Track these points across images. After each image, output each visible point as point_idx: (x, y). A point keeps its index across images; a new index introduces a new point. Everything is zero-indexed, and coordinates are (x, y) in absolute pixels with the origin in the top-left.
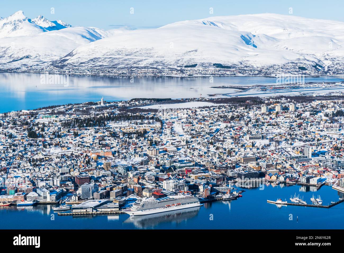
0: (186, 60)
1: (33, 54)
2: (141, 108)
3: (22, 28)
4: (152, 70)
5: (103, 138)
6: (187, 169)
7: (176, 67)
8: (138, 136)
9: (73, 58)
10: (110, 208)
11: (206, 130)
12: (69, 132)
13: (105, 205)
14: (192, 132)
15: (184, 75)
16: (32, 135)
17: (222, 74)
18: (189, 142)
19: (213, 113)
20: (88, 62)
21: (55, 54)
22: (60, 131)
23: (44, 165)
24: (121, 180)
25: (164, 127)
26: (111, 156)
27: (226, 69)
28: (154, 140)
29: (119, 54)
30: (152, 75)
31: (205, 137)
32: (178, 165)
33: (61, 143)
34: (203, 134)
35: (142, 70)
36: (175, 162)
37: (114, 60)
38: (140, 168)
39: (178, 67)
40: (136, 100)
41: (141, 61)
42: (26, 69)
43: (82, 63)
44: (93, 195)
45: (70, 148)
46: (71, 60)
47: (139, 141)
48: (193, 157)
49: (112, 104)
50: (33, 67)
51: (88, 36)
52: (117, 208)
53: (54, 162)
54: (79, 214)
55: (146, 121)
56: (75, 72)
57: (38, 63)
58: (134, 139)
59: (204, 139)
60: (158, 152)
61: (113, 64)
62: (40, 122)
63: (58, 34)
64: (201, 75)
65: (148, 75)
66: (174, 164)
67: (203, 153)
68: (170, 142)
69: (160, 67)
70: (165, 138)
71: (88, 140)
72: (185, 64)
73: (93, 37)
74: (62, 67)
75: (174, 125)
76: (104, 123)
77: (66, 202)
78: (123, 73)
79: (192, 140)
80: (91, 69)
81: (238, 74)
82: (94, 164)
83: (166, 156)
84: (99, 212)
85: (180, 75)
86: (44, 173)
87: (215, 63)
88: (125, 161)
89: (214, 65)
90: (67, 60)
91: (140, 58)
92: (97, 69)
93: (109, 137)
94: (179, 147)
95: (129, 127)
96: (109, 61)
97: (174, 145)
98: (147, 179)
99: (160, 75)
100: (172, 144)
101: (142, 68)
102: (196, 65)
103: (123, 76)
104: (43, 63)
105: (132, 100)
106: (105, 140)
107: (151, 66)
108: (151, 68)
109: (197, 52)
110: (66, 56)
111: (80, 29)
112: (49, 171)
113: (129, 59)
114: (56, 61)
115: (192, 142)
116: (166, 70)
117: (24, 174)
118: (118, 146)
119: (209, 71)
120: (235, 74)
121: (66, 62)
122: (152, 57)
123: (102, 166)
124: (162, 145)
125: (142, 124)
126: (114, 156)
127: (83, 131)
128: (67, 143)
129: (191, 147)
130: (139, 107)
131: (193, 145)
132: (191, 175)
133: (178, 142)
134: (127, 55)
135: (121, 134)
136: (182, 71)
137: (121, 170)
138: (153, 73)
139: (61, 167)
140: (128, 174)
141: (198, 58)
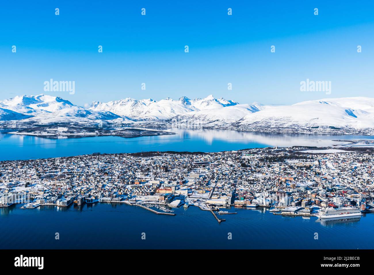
0: (312, 124)
1: (221, 119)
2: (302, 152)
3: (212, 104)
4: (292, 129)
5: (285, 169)
6: (344, 191)
7: (306, 128)
8: (307, 169)
9: (243, 121)
10: (304, 212)
11: (349, 167)
12: (264, 164)
13: (301, 210)
14: (340, 168)
15: (312, 133)
16: (244, 165)
17: (336, 133)
18: (340, 174)
19: (349, 156)
20: (253, 124)
21: (232, 119)
22: (259, 164)
23: (256, 184)
24: (304, 195)
25: (321, 164)
26: (293, 180)
27: (337, 130)
28: (317, 172)
29: (271, 120)
30: (292, 132)
31: (349, 171)
32: (337, 188)
33: (261, 171)
34: (347, 169)
35: (286, 129)
36: (334, 186)
37: (268, 123)
38: (314, 188)
39: (307, 128)
40: (296, 147)
41: (284, 124)
42: (218, 127)
43: (249, 124)
44: (291, 204)
45: (267, 174)
46: (243, 123)
47: (308, 171)
48: (345, 184)
49: (282, 149)
50: (221, 126)
51: (251, 109)
52: (309, 212)
53: (260, 182)
54: (286, 215)
55: (309, 160)
56: (246, 130)
57: (224, 124)
58: (304, 171)
59: (349, 173)
60: (322, 179)
61: (268, 125)
62: (245, 158)
63: (234, 108)
64: (322, 133)
65: (289, 132)
66: (334, 187)
67: (351, 182)
68: (328, 174)
69: (296, 128)
70: (324, 171)
71: (277, 170)
72: (312, 126)
73: (254, 110)
74: (238, 126)
75: (327, 163)
76: (284, 160)
77: (275, 207)
78: (274, 131)
79: (341, 173)
80: (255, 128)
81: (346, 133)
82: (285, 185)
83: (327, 182)
84: (298, 214)
85: (309, 133)
86: (256, 188)
87: (330, 126)
88: (303, 184)
89: (330, 127)
90: (240, 122)
91: (283, 122)
92: (259, 128)
93: (289, 168)
94: (334, 177)
95: (299, 163)
96: (265, 124)
97: (330, 175)
98: (321, 195)
99: (296, 132)
100: (329, 174)
101: (286, 128)
102: (319, 127)
103: (274, 133)
104: (226, 124)
105: (293, 147)
106: (287, 170)
107: (291, 127)
108: (291, 128)
109: (319, 119)
110: (239, 120)
111: (247, 105)
112: (259, 187)
113: (277, 122)
114: (234, 123)
115: (341, 174)
116: (300, 129)
117: (245, 188)
118: (296, 174)
119: (327, 131)
120: (343, 133)
121: (240, 123)
122: (291, 121)
123: (290, 186)
124: (323, 175)
125: (307, 161)
126: (295, 180)
127: (272, 164)
128: (264, 171)
129: (341, 177)
130: (299, 151)
131: (342, 176)
132: (347, 195)
133: (332, 173)
134: (275, 120)
135: (295, 167)
136: (310, 130)
137: (303, 189)
138: (292, 131)
139: (266, 185)
140: (307, 192)
141: (319, 123)
